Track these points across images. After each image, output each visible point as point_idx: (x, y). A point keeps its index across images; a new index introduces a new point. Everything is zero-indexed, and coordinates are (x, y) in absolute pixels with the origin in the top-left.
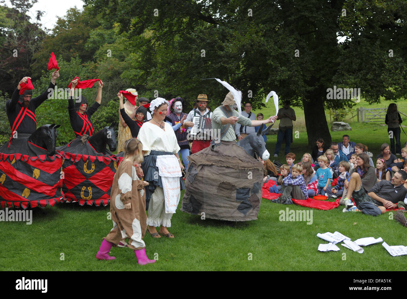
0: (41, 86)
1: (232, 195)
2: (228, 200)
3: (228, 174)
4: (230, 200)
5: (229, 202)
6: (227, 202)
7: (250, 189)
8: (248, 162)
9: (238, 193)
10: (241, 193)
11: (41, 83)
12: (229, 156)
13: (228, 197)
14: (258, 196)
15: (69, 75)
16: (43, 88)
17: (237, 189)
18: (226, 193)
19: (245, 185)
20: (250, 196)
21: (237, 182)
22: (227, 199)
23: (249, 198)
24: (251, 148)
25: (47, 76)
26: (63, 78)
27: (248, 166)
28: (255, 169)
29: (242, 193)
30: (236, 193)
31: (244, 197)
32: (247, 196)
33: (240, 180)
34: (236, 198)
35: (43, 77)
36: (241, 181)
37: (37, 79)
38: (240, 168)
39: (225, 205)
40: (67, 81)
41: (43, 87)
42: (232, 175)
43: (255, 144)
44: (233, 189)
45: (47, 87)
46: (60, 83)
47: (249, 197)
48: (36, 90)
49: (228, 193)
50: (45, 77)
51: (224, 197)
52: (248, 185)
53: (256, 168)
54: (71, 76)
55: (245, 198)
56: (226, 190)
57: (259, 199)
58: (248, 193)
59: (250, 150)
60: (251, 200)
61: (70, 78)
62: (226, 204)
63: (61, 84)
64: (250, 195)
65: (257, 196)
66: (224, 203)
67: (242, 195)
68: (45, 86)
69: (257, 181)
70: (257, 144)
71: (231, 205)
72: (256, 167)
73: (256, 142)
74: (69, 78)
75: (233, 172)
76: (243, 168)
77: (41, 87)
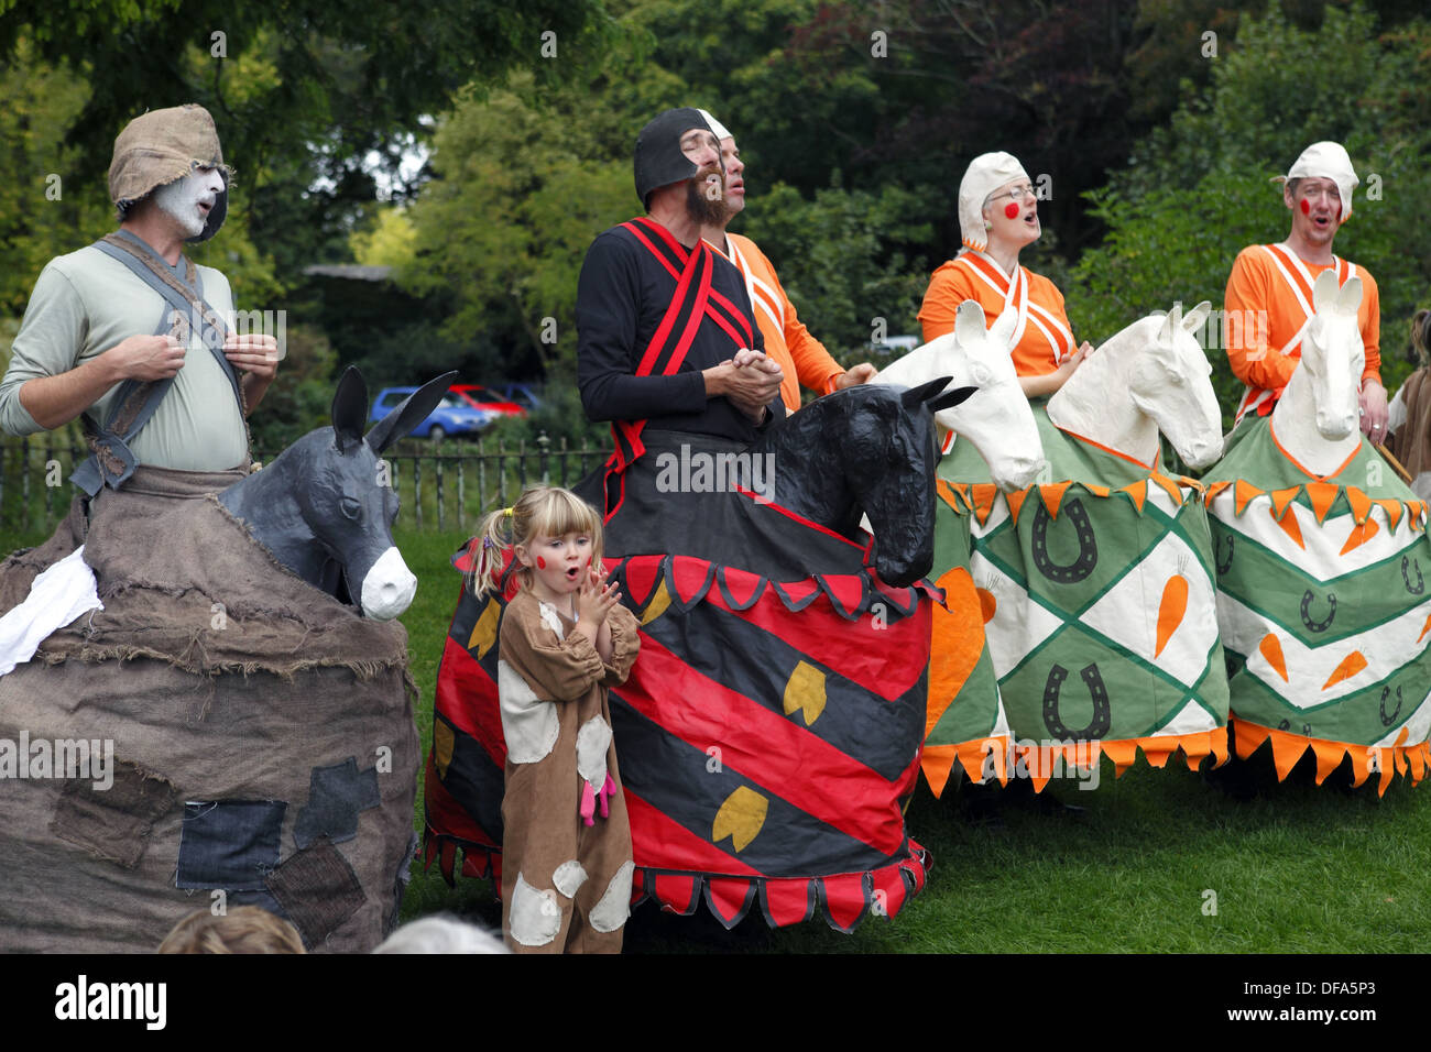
0: (1174, 154)
1: (155, 849)
2: (125, 888)
3: (130, 704)
4: (137, 883)
5: (135, 902)
6: (115, 897)
7: (282, 806)
8: (280, 617)
9: (195, 833)
10: (210, 837)
11: (1174, 143)
12: (158, 589)
13: (121, 867)
14: (350, 859)
15: (1315, 95)
16: (1182, 168)
17: (189, 811)
18: (112, 832)
19: (243, 779)
20: (281, 859)
21: (188, 758)
22: (114, 877)
23: (274, 875)
24: (304, 532)
25: (1203, 106)
26: (1279, 113)
27: (268, 647)
28: (320, 667)
29: (225, 838)
30: (180, 837)
31: (242, 860)
32: (259, 856)
33: (207, 743)
34: (174, 867)
35: (1186, 114)
36: (212, 754)
37: (1156, 123)
38: (209, 660)
39: (103, 919)
40: (1301, 126)
41: (1183, 160)
42: (158, 713)
43: (322, 508)
44: (161, 805)
45: (1201, 161)
46: (1266, 138)
47: (277, 867)
48: (1153, 174)
49: (126, 835)
50: (1194, 110)
51: (91, 860)
52: (267, 778)
53: (325, 661)
54: (1322, 98)
55: (247, 869)
56: (118, 816)
57: (354, 879)
58: (267, 836)
59: (297, 544)
60: (291, 886)
61: (1318, 111)
62: (110, 910)
63: (1270, 145)
64: (285, 852)
65: (339, 858)
66: (96, 908)
67: (220, 849)
68: (1192, 157)
69: (339, 755)
70: (334, 505)
71: (147, 917)
72: (330, 652)
73: (326, 494)
74: (1309, 111)
75: (166, 693)
76: (227, 663)
77: (1174, 161)
